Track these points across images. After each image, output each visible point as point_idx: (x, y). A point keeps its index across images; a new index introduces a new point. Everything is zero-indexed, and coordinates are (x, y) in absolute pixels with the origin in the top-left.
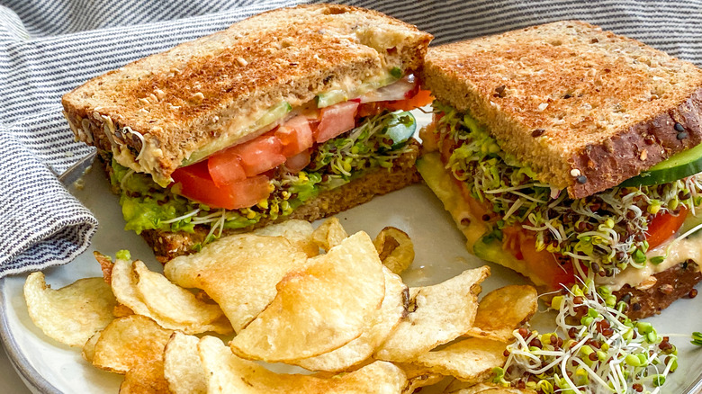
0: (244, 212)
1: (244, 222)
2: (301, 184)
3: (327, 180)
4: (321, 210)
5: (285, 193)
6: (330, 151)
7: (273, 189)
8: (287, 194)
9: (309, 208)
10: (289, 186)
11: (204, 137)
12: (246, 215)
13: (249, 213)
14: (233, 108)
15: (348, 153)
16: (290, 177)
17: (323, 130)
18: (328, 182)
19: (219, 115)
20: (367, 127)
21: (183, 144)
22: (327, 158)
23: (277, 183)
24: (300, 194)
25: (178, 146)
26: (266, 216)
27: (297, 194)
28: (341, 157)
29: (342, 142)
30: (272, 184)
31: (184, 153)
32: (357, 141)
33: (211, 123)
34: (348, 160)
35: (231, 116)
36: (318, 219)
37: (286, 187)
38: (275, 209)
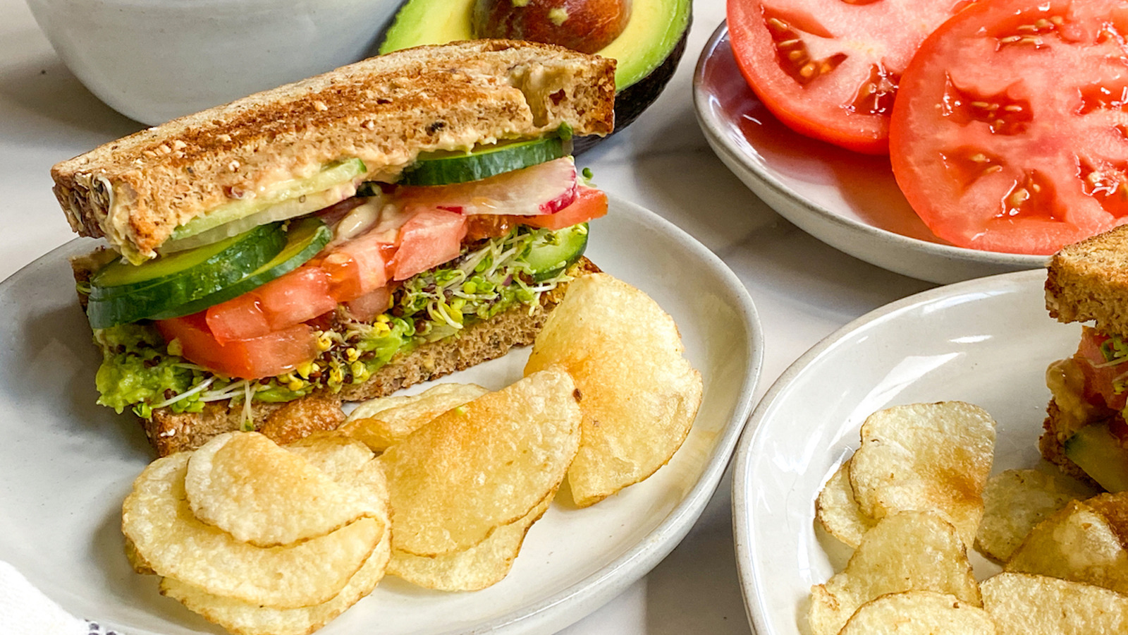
0: (284, 380)
1: (284, 394)
2: (377, 337)
3: (424, 329)
4: (422, 368)
5: (351, 352)
6: (424, 290)
7: (328, 346)
8: (354, 353)
9: (401, 368)
10: (357, 341)
11: (215, 193)
12: (286, 384)
13: (290, 381)
14: (265, 152)
15: (457, 292)
16: (358, 326)
17: (405, 259)
18: (427, 332)
19: (241, 160)
20: (489, 253)
21: (177, 201)
22: (419, 300)
23: (338, 336)
24: (378, 350)
25: (167, 204)
26: (320, 386)
27: (374, 352)
28: (443, 299)
29: (445, 274)
30: (326, 339)
31: (178, 216)
32: (474, 273)
33: (225, 171)
34: (458, 305)
35: (261, 166)
36: (418, 383)
37: (353, 342)
38: (338, 375)
